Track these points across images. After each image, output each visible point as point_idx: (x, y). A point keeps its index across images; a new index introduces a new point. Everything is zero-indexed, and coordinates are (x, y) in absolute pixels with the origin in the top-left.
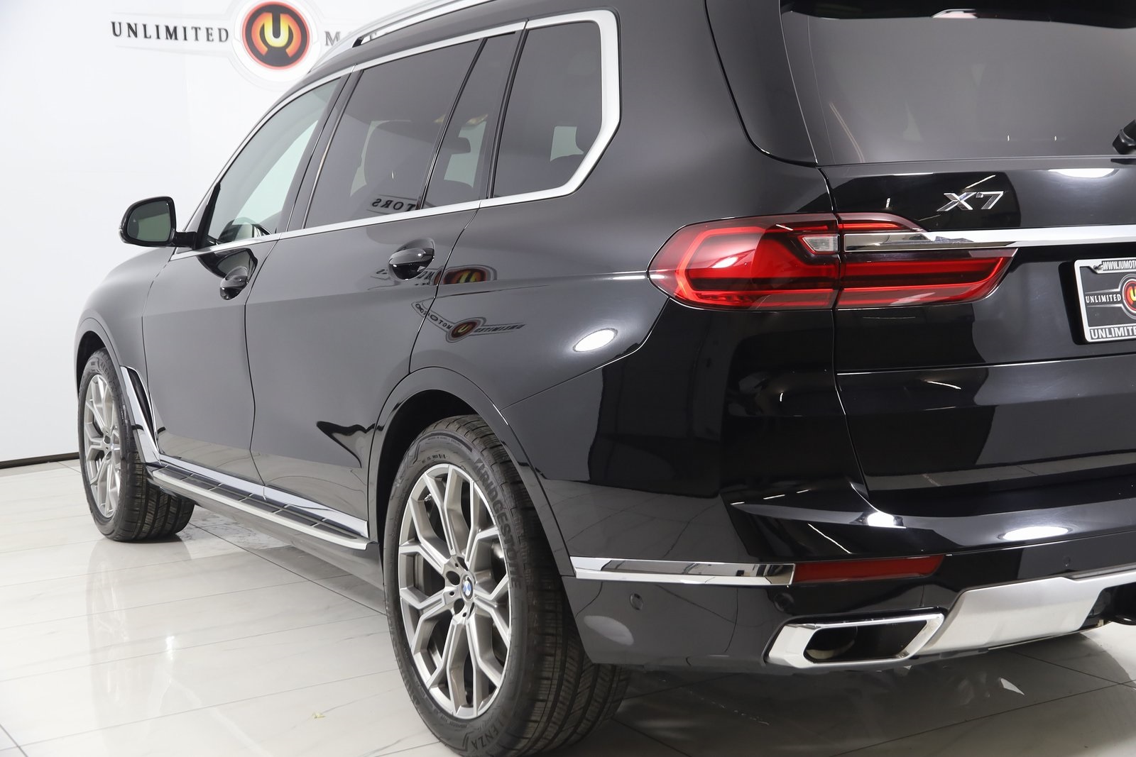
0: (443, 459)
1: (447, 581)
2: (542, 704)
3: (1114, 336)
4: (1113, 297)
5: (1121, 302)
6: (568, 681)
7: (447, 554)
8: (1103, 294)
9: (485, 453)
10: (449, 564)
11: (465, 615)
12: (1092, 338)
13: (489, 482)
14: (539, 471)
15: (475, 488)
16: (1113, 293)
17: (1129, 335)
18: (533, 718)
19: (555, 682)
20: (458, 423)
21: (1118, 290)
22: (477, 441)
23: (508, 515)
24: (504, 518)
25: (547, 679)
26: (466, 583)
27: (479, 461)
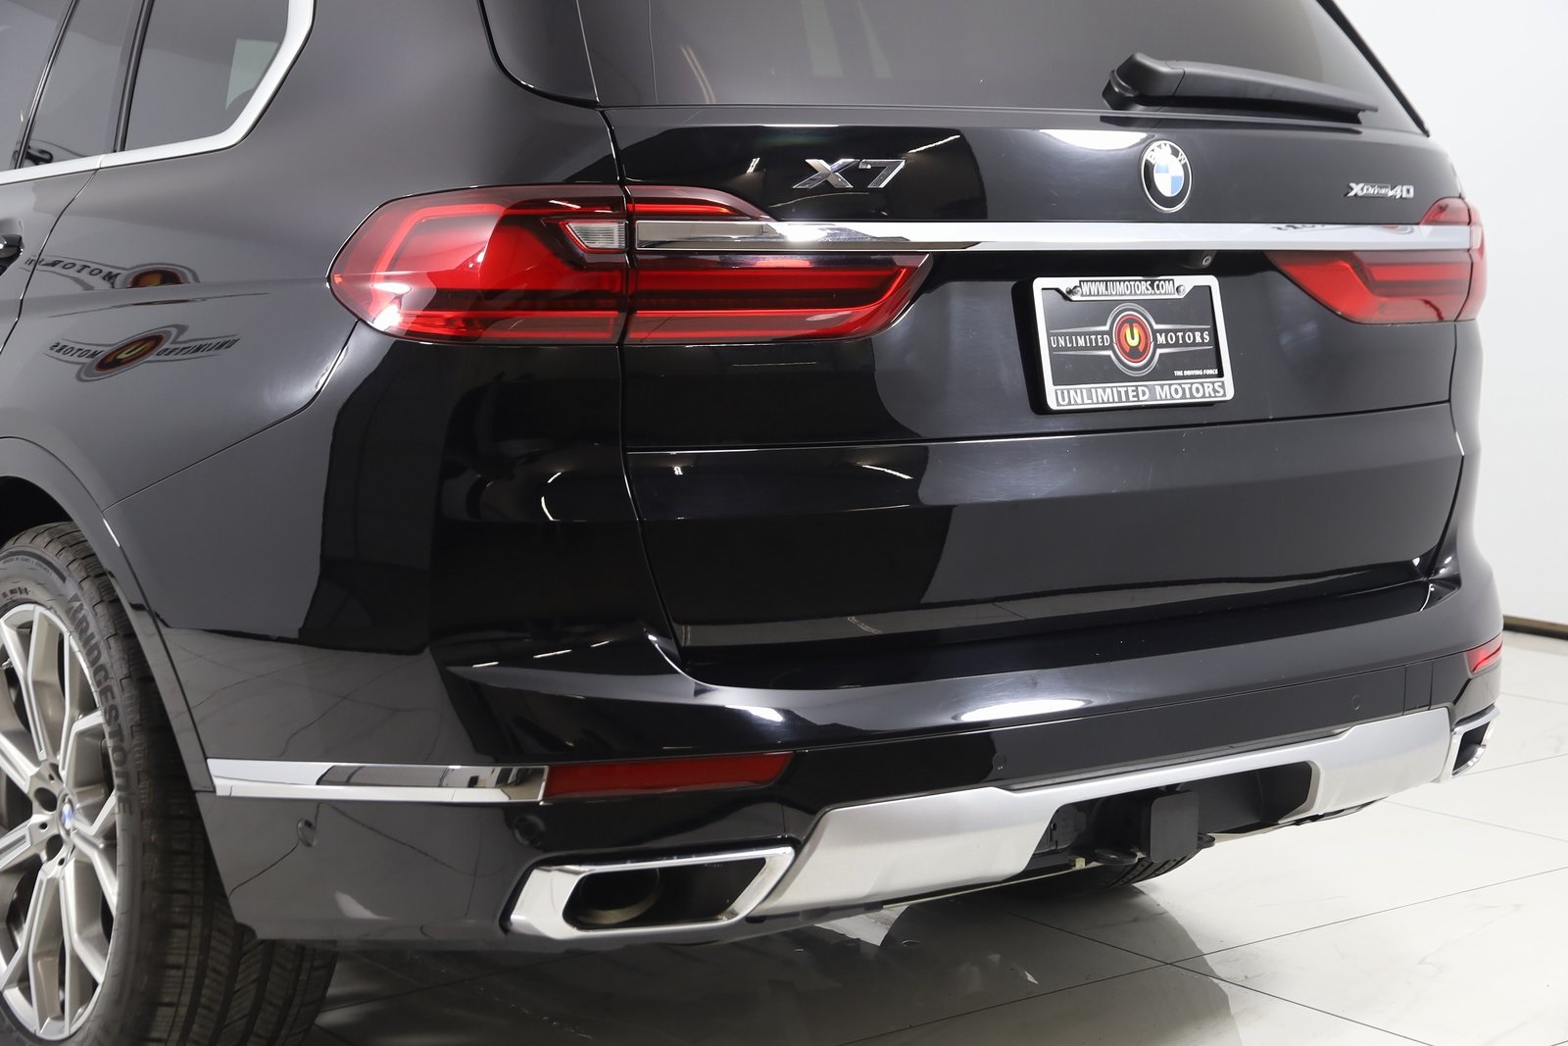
0: (24, 596)
1: (36, 805)
2: (170, 1011)
3: (1095, 401)
4: (1096, 340)
5: (1110, 347)
6: (215, 971)
7: (35, 761)
8: (1080, 334)
9: (86, 585)
10: (38, 775)
11: (62, 862)
12: (1058, 404)
13: (89, 633)
14: (158, 616)
15: (71, 642)
17: (1120, 401)
18: (155, 1035)
19: (191, 972)
20: (50, 534)
22: (75, 565)
23: (116, 690)
24: (109, 694)
25: (177, 967)
26: (66, 808)
27: (76, 598)
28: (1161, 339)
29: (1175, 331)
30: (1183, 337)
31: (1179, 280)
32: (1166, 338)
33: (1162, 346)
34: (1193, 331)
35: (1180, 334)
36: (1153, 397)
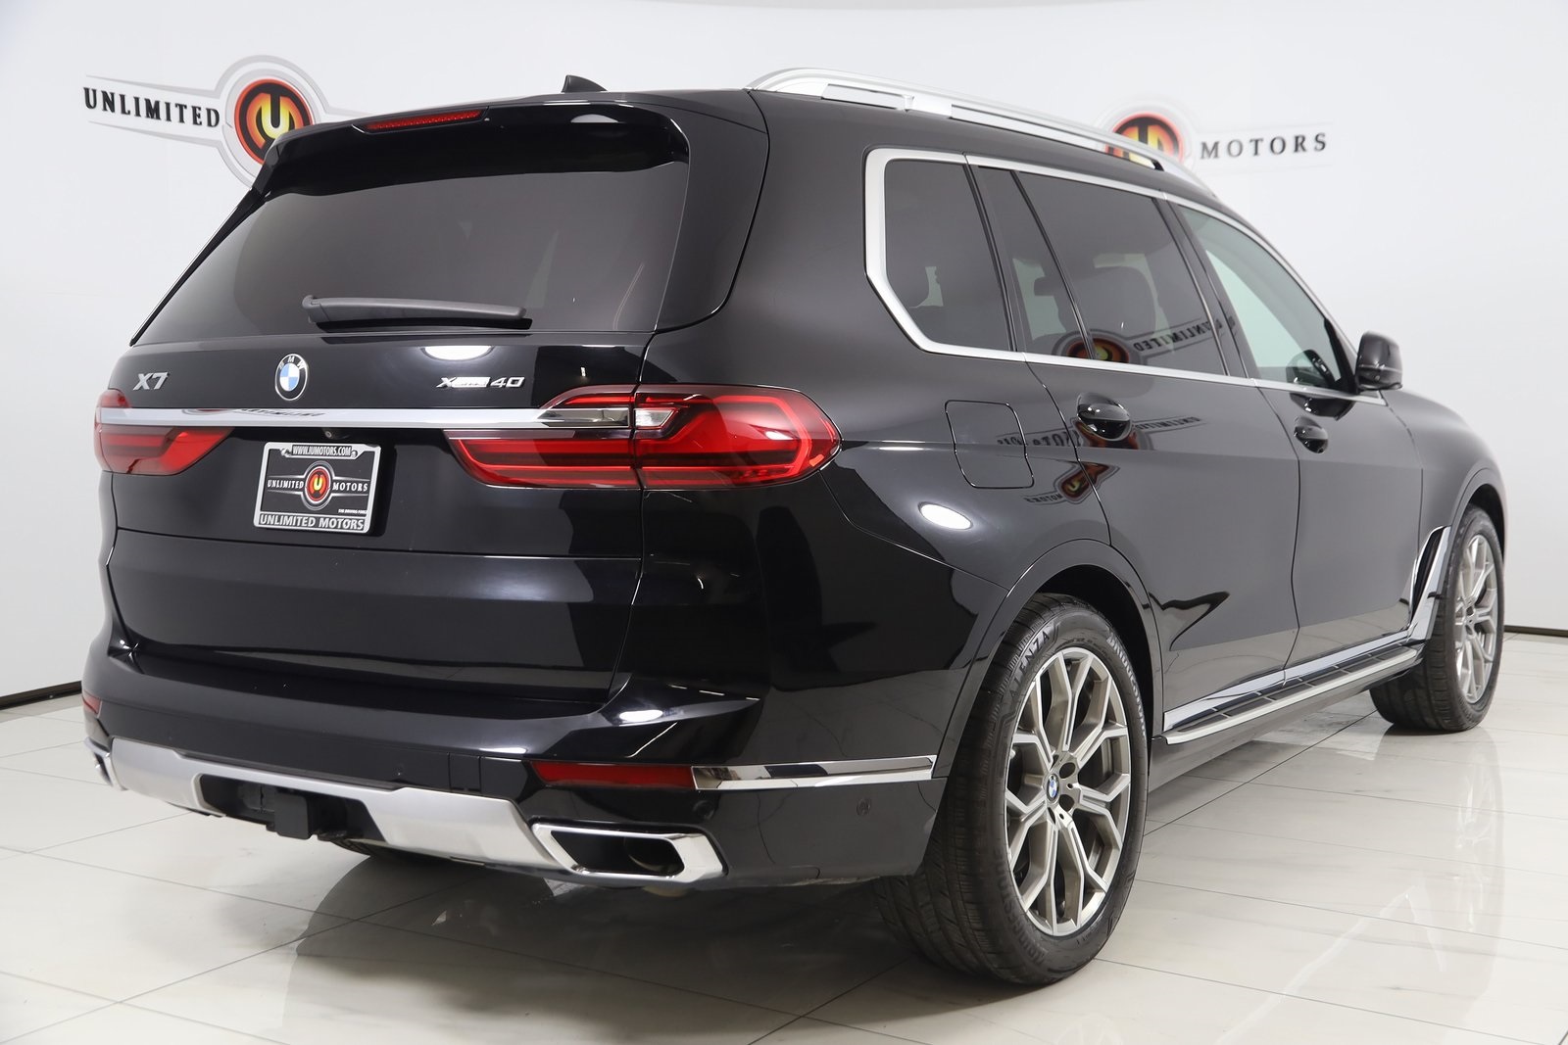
3: (281, 524)
4: (295, 484)
5: (302, 490)
8: (287, 480)
12: (259, 524)
16: (296, 480)
17: (296, 525)
21: (303, 477)
28: (336, 487)
29: (346, 482)
30: (350, 486)
31: (355, 447)
32: (340, 486)
33: (335, 491)
34: (357, 483)
35: (349, 484)
36: (316, 525)
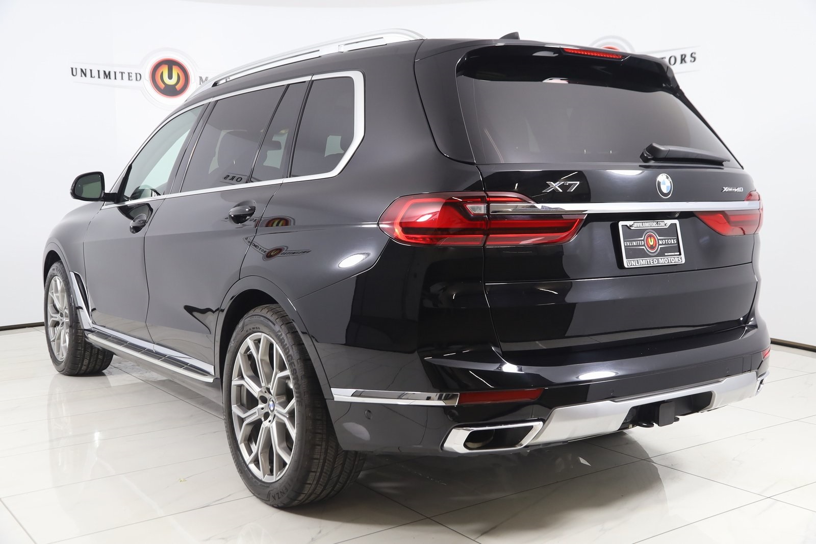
3: (639, 264)
5: (644, 245)
7: (260, 386)
8: (634, 241)
12: (628, 266)
16: (639, 240)
17: (648, 264)
21: (642, 239)
28: (660, 242)
29: (665, 239)
31: (666, 221)
32: (662, 242)
33: (661, 245)
34: (671, 239)
35: (667, 240)
36: (658, 263)
